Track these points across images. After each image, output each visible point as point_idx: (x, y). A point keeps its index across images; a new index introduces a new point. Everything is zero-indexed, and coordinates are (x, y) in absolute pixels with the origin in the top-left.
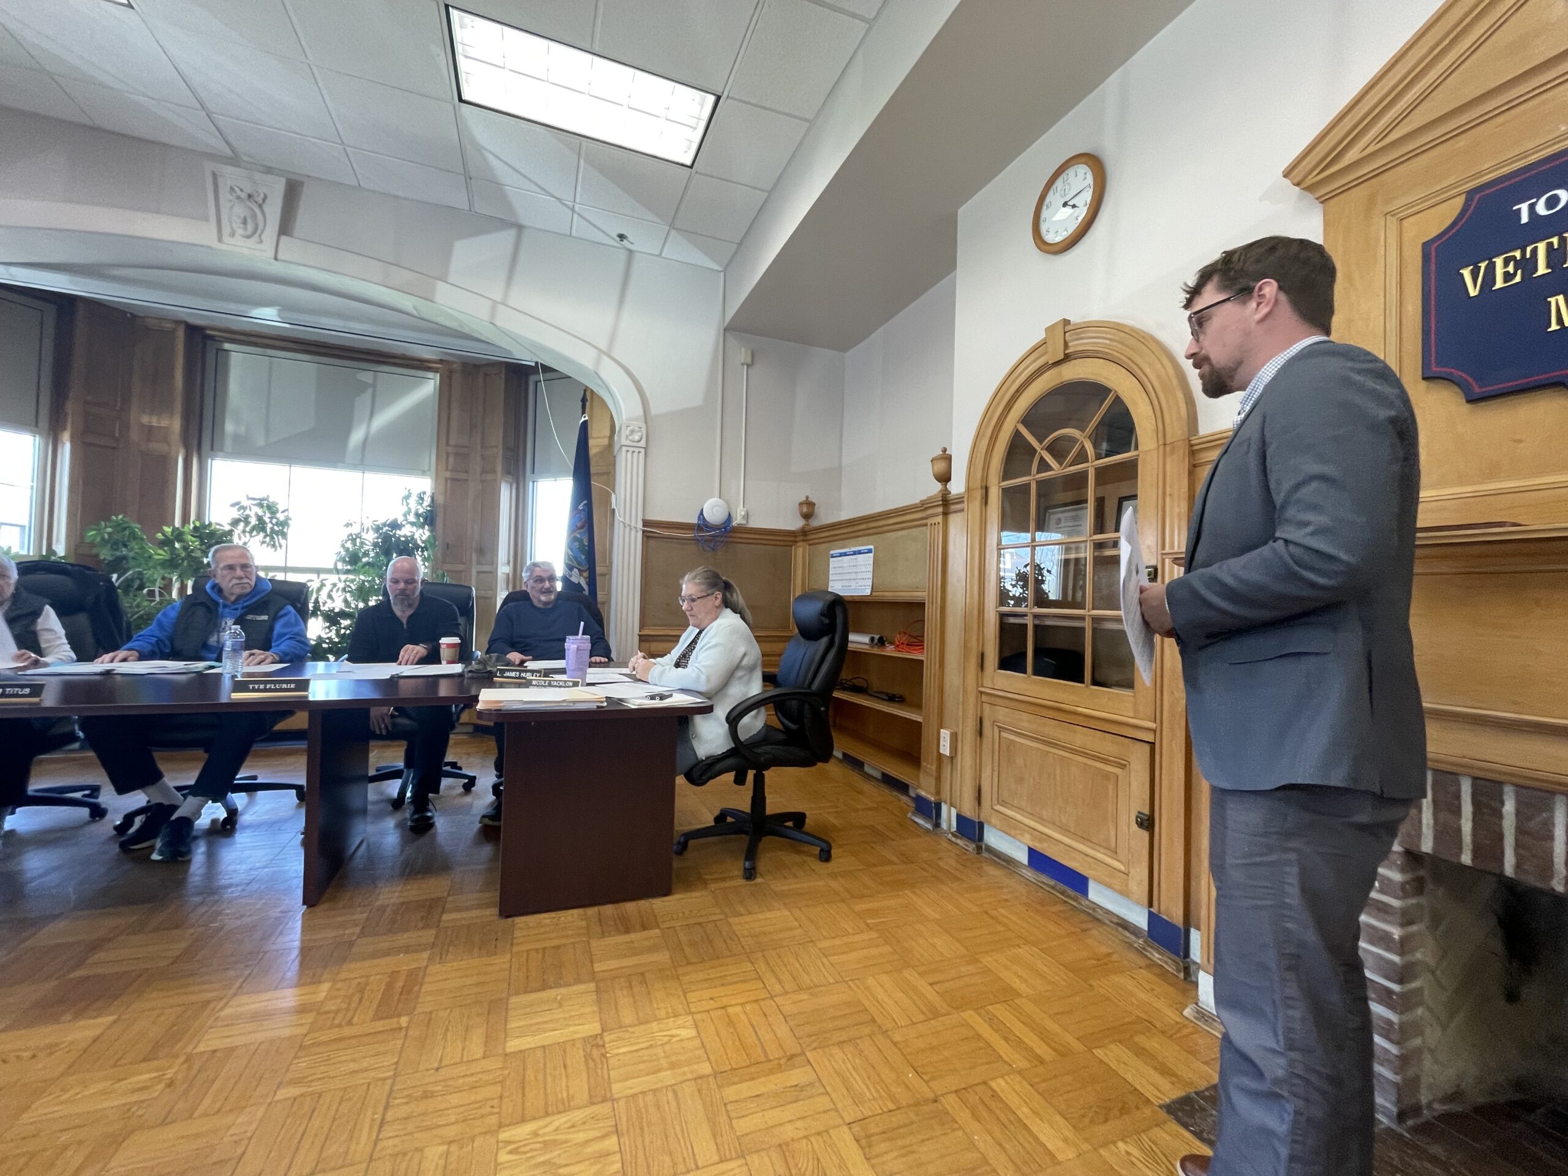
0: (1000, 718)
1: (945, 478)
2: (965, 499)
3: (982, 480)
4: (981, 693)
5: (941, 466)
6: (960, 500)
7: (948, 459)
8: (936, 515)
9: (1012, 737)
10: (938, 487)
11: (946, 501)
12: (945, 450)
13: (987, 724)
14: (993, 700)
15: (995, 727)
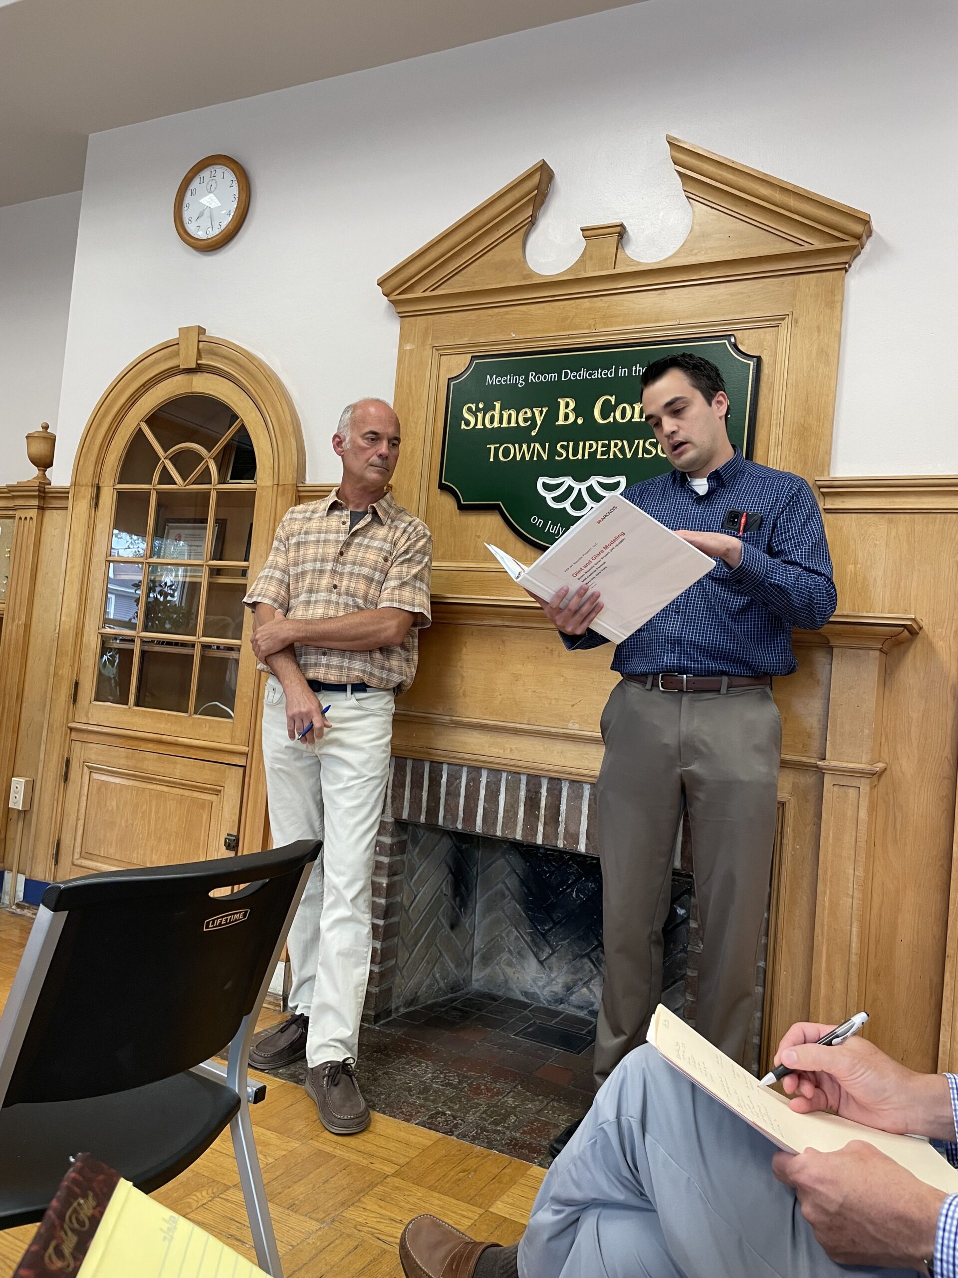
0: (93, 757)
1: (44, 463)
2: (70, 496)
3: (94, 477)
4: (71, 729)
5: (40, 448)
6: (63, 494)
7: (52, 440)
8: (30, 508)
9: (104, 778)
10: (35, 471)
11: (44, 492)
12: (46, 427)
13: (75, 766)
14: (85, 737)
15: (86, 768)
